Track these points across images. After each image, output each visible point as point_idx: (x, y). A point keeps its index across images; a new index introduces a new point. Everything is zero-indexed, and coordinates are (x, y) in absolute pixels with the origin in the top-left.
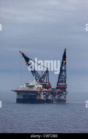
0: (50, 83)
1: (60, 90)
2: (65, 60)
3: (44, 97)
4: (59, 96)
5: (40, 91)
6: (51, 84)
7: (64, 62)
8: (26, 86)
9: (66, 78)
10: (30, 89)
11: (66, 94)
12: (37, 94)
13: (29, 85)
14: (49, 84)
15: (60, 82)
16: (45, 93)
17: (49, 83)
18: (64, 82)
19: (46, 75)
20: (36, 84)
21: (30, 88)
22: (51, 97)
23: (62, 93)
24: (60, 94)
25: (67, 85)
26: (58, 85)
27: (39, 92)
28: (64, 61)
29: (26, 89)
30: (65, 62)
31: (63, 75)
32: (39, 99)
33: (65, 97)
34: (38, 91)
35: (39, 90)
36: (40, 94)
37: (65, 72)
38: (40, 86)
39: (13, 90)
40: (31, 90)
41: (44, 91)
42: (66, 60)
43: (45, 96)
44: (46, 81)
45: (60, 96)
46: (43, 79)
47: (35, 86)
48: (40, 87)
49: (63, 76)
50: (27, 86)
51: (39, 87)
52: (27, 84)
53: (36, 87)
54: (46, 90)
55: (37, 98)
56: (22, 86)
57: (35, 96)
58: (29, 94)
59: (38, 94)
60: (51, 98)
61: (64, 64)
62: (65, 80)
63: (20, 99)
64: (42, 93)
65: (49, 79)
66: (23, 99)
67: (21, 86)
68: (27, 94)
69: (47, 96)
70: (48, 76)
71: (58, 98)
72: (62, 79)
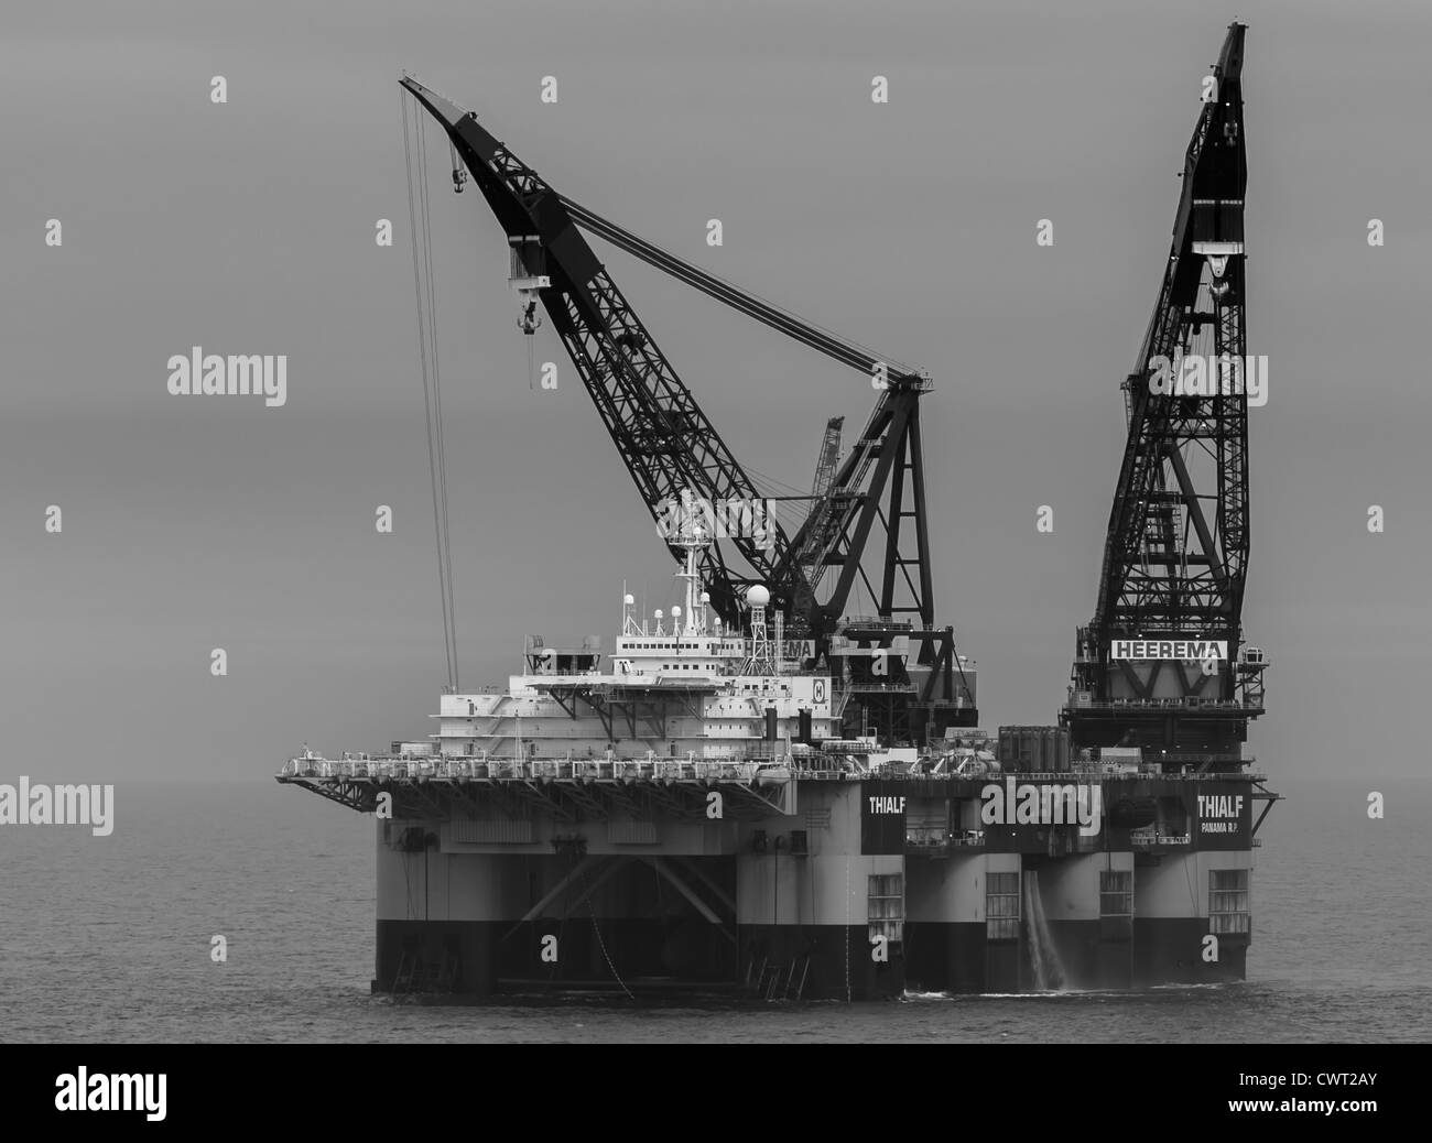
0: (947, 636)
1: (1148, 756)
2: (1227, 225)
3: (880, 882)
4: (1123, 862)
5: (805, 786)
6: (962, 662)
7: (1219, 266)
8: (551, 707)
9: (1243, 545)
10: (627, 747)
11: (1241, 836)
12: (759, 845)
13: (593, 678)
14: (926, 656)
15: (1137, 623)
16: (896, 823)
17: (927, 638)
18: (1207, 613)
19: (869, 503)
20: (730, 667)
21: (620, 726)
22: (994, 881)
23: (1177, 808)
24: (1145, 837)
25: (1254, 668)
26: (1096, 673)
27: (790, 806)
28: (1214, 254)
29: (551, 762)
30: (1236, 265)
31: (1189, 498)
32: (786, 917)
33: (1230, 883)
34: (773, 789)
35: (781, 773)
36: (798, 846)
37: (1220, 436)
38: (804, 694)
39: (326, 768)
40: (649, 760)
41: (873, 786)
42: (1238, 236)
43: (892, 864)
44: (886, 609)
45: (1148, 861)
46: (835, 572)
47: (710, 692)
48: (804, 720)
49: (1195, 514)
50: (578, 692)
51: (787, 709)
52: (564, 663)
53: (735, 705)
54: (908, 755)
55: (748, 915)
56: (484, 705)
57: (720, 875)
58: (602, 842)
59: (778, 845)
60: (1002, 903)
61: (1204, 304)
62: (1232, 589)
63: (451, 935)
64: (846, 818)
65: (923, 561)
66: (495, 928)
67: (451, 705)
68: (581, 843)
69: (928, 871)
70: (919, 514)
71: (1107, 902)
72: (1171, 559)
